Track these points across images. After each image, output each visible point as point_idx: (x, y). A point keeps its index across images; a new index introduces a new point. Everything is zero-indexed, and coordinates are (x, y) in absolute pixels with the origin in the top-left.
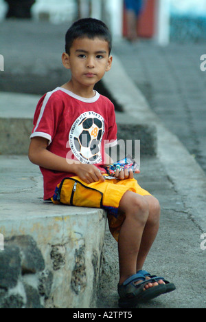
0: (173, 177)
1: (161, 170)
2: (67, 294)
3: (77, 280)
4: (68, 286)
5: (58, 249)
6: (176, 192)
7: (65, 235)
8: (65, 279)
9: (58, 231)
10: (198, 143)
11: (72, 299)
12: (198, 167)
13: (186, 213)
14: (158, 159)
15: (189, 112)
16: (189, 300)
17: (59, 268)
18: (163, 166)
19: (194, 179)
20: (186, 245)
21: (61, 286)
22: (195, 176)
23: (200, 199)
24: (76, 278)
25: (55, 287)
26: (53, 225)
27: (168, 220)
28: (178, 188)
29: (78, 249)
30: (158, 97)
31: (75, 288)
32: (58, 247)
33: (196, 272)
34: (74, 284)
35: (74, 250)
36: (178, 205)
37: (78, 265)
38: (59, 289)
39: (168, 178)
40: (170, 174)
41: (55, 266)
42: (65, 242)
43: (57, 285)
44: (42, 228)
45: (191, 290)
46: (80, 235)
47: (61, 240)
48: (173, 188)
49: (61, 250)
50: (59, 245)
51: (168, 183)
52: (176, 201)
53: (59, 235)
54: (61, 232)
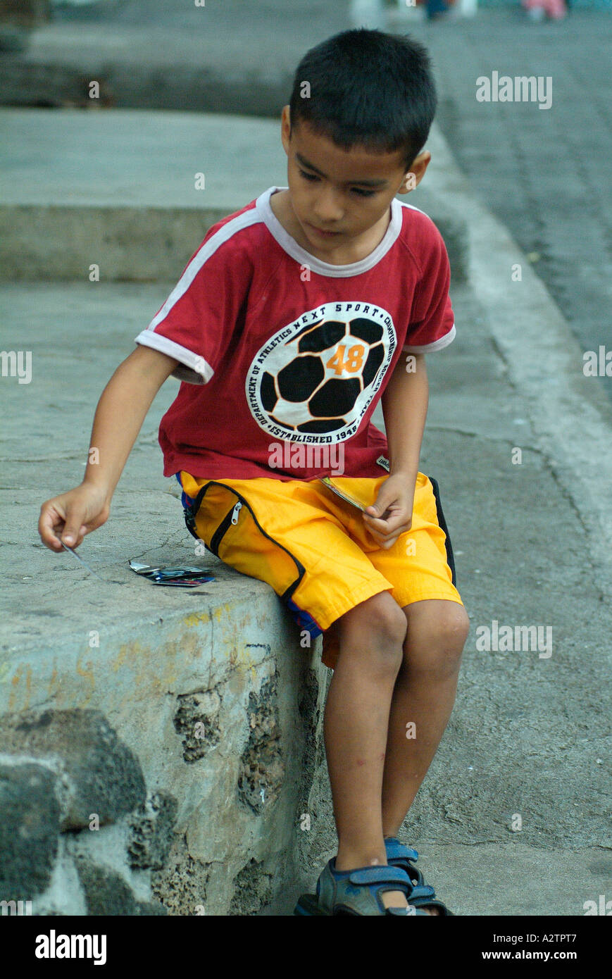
0: (505, 343)
1: (479, 320)
2: (228, 819)
3: (257, 773)
4: (230, 799)
5: (197, 704)
6: (513, 386)
7: (218, 661)
8: (221, 782)
9: (196, 654)
10: (541, 225)
11: (242, 830)
12: (554, 311)
13: (538, 452)
14: (470, 289)
15: (520, 157)
16: (559, 756)
17: (202, 756)
18: (482, 311)
19: (548, 347)
20: (542, 561)
21: (209, 802)
22: (550, 338)
23: (565, 407)
24: (253, 769)
25: (190, 808)
26: (180, 638)
27: (499, 474)
28: (518, 376)
29: (257, 690)
30: (468, 127)
31: (251, 798)
32: (198, 697)
33: (572, 653)
34: (247, 786)
35: (246, 695)
36: (518, 428)
37: (259, 734)
38: (203, 811)
39: (494, 345)
40: (499, 331)
41: (189, 749)
42: (217, 679)
43: (198, 802)
44: (147, 654)
45: (562, 718)
46: (263, 651)
47: (207, 676)
48: (506, 374)
49: (208, 706)
50: (201, 691)
51: (494, 358)
52: (513, 415)
53: (201, 665)
54: (206, 656)
